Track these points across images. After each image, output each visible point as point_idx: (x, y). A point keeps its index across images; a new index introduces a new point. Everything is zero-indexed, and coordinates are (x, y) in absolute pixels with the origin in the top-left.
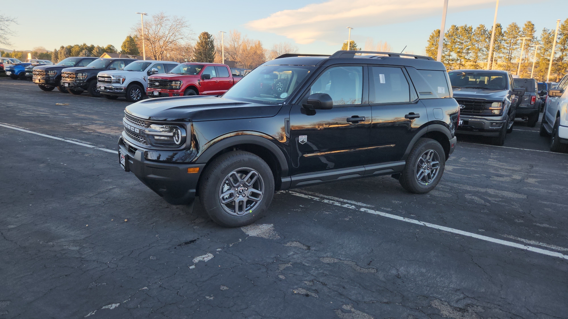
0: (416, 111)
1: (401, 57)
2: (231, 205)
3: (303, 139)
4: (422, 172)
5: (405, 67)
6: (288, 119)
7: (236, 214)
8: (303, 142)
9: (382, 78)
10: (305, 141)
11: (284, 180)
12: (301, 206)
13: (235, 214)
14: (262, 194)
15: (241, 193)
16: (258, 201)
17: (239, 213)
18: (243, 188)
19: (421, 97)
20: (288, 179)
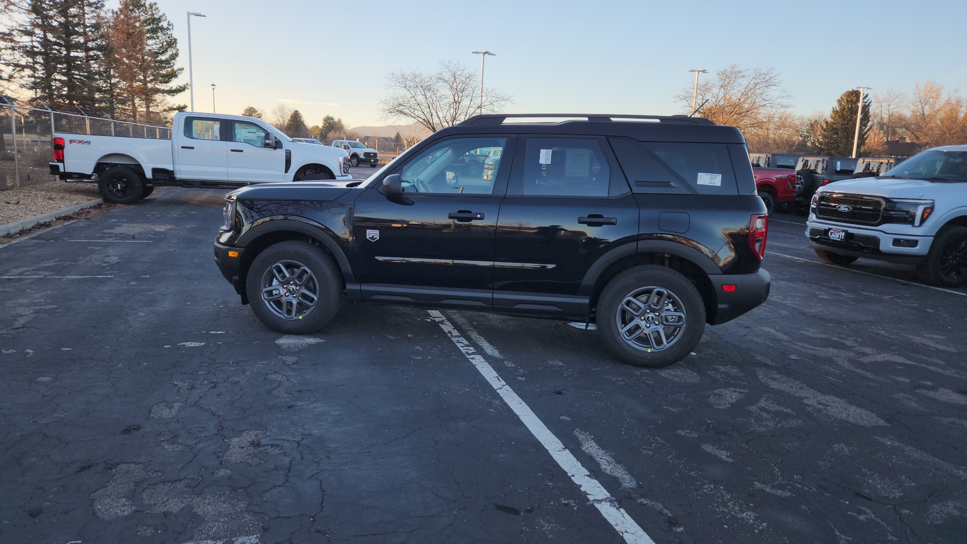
0: (607, 214)
1: (613, 119)
2: (278, 303)
3: (373, 234)
4: (638, 327)
5: (608, 137)
6: (352, 206)
7: (283, 316)
8: (373, 238)
9: (545, 156)
10: (376, 238)
11: (349, 287)
12: (410, 336)
13: (281, 316)
14: (316, 299)
15: (291, 292)
16: (312, 306)
17: (286, 315)
18: (294, 287)
19: (636, 190)
20: (356, 287)
